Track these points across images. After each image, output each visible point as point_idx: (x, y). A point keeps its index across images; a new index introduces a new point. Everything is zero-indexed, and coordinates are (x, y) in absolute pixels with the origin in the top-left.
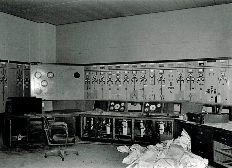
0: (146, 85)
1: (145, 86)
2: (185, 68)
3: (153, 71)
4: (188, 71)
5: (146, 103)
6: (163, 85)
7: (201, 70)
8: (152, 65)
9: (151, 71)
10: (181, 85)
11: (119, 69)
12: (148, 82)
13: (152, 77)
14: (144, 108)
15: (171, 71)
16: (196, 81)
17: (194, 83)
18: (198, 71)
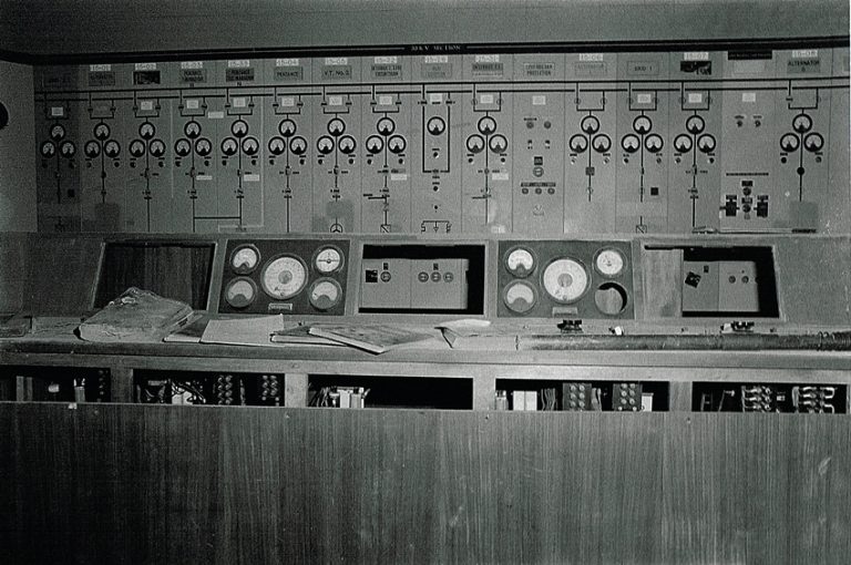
0: (404, 171)
1: (394, 177)
2: (614, 86)
3: (439, 97)
4: (630, 101)
5: (506, 247)
6: (496, 171)
7: (695, 98)
8: (436, 67)
9: (433, 98)
10: (590, 171)
11: (244, 83)
12: (413, 153)
13: (436, 132)
14: (501, 286)
15: (539, 100)
16: (668, 153)
17: (659, 161)
18: (683, 100)
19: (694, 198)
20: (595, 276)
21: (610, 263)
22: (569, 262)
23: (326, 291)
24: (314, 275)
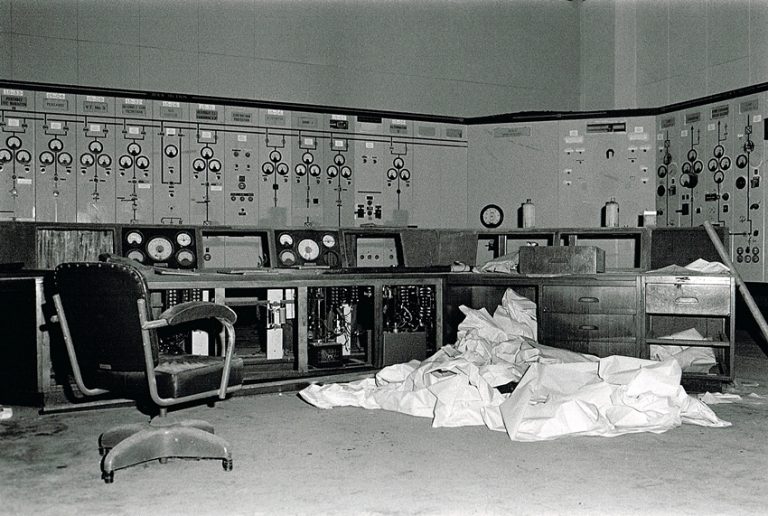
0: (148, 182)
1: (140, 186)
2: (290, 132)
3: (173, 131)
4: (300, 142)
6: (214, 185)
7: (339, 144)
8: (171, 110)
9: (168, 131)
10: (276, 187)
12: (155, 170)
13: (171, 155)
15: (242, 138)
16: (324, 176)
17: (318, 182)
18: (332, 144)
19: (339, 205)
20: (322, 247)
21: (329, 241)
22: (309, 241)
23: (184, 256)
24: (177, 248)
